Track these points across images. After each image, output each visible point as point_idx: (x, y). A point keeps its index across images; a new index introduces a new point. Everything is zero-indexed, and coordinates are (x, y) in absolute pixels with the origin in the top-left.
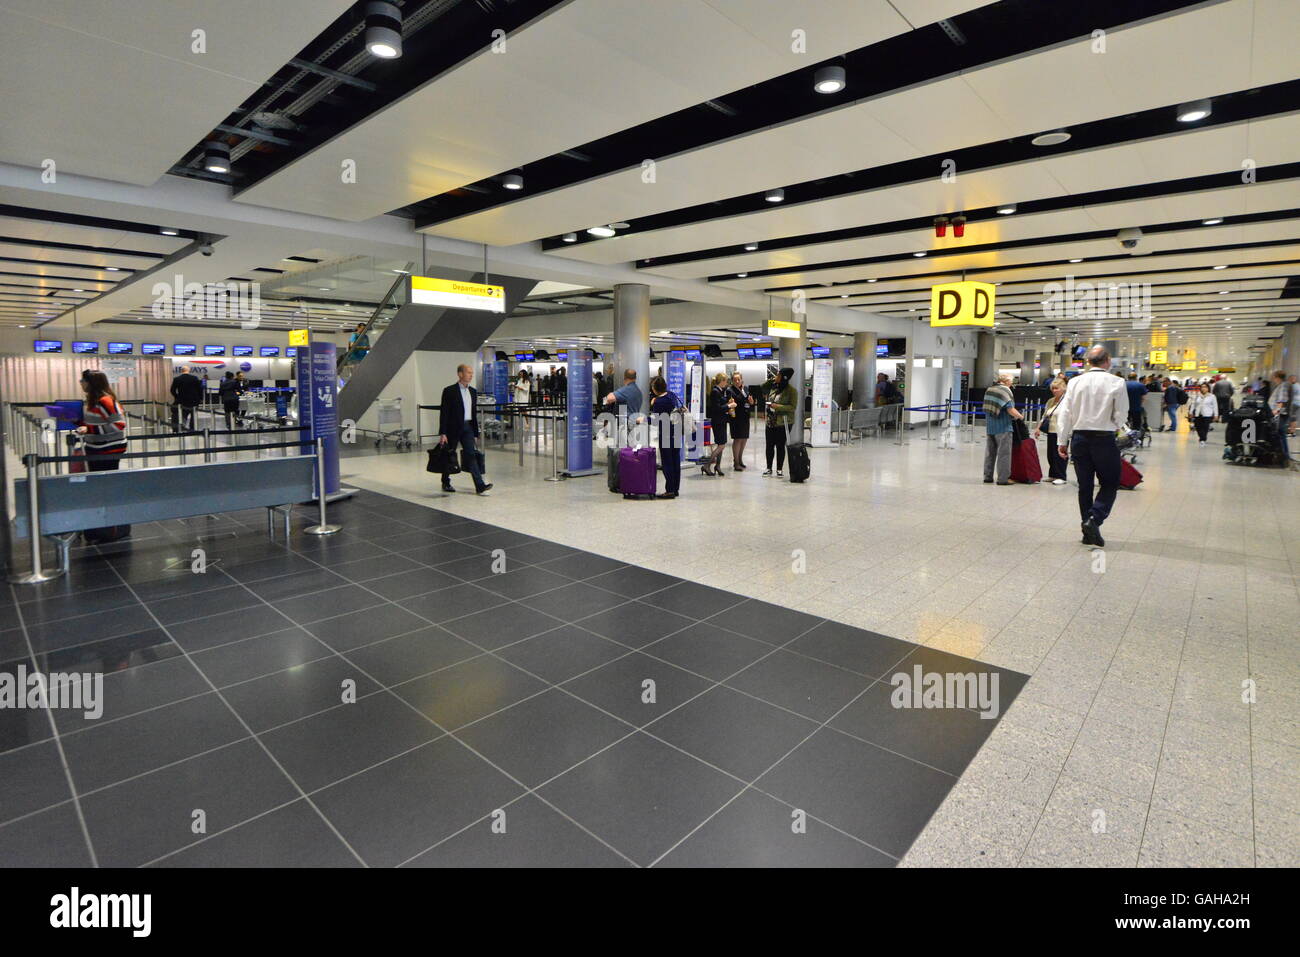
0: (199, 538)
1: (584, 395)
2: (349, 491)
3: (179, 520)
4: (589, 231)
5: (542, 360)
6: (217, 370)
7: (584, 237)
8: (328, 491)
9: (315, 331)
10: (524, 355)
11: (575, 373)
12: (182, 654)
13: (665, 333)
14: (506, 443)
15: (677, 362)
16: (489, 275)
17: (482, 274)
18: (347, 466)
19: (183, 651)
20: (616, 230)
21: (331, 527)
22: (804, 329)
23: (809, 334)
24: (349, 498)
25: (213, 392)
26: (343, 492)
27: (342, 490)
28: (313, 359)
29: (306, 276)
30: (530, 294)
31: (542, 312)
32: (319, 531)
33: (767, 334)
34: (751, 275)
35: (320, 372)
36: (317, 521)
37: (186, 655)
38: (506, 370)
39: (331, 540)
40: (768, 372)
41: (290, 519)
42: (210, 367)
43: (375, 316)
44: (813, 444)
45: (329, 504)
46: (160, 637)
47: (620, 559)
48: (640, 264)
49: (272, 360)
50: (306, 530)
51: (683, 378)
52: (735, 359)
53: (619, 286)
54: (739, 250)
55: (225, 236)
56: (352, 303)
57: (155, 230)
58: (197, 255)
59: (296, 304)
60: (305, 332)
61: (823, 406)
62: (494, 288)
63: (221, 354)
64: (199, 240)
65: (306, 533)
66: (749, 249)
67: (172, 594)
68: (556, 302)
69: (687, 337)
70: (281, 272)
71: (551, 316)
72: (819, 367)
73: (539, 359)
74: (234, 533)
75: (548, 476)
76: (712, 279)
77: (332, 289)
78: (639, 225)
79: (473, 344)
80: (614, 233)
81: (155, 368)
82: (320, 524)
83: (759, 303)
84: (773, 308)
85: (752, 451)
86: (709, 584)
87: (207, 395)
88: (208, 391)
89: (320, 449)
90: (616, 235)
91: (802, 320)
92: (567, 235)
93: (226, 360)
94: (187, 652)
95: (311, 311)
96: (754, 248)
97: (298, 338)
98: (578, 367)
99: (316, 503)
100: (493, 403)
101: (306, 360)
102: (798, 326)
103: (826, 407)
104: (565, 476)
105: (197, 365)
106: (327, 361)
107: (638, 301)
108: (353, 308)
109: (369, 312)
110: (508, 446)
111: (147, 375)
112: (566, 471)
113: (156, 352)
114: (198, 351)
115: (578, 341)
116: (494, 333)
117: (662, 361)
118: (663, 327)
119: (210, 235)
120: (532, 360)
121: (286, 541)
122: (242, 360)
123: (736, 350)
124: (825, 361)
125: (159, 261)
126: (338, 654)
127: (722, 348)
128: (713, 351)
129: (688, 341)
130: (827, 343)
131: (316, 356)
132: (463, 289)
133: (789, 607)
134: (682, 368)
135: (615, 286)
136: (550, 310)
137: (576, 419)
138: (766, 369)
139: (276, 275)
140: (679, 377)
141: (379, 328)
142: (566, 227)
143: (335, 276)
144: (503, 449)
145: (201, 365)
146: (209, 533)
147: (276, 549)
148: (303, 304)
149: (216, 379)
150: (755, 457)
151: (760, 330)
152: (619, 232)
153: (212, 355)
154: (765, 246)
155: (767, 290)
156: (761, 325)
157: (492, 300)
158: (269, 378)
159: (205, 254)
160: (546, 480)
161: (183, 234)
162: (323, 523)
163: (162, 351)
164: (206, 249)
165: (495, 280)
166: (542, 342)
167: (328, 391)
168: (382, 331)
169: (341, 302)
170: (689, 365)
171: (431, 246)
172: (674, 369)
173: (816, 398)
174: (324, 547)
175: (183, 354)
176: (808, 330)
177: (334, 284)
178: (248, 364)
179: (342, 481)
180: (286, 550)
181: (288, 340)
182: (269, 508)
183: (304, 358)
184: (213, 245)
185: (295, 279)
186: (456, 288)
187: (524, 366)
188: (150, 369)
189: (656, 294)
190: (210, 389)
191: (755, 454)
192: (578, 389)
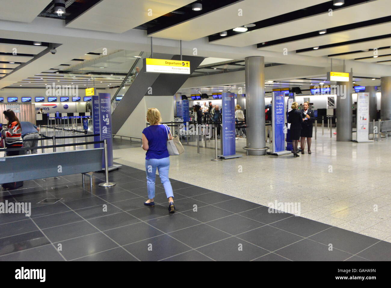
0: (52, 188)
1: (231, 116)
2: (117, 166)
3: (42, 179)
4: (234, 30)
5: (205, 99)
6: (53, 109)
7: (231, 33)
8: (109, 166)
9: (97, 89)
10: (195, 97)
11: (226, 105)
12: (50, 243)
13: (271, 82)
14: (189, 141)
15: (281, 97)
16: (182, 56)
17: (179, 56)
18: (116, 154)
19: (50, 242)
20: (248, 28)
21: (110, 183)
22: (351, 76)
23: (354, 79)
24: (117, 169)
25: (52, 119)
26: (115, 166)
27: (114, 165)
28: (100, 101)
29: (95, 62)
30: (200, 65)
31: (206, 74)
32: (105, 185)
33: (329, 80)
34: (321, 47)
35: (103, 108)
36: (104, 181)
37: (52, 244)
38: (188, 105)
39: (111, 189)
40: (328, 102)
41: (92, 179)
42: (50, 107)
43: (125, 80)
44: (358, 140)
45: (109, 172)
46: (39, 234)
47: (256, 202)
48: (260, 46)
49: (77, 103)
50: (99, 185)
51: (283, 105)
52: (309, 95)
53: (247, 58)
54: (316, 34)
55: (61, 44)
56: (114, 74)
57: (31, 43)
58: (49, 54)
59: (89, 75)
60: (93, 89)
61: (363, 119)
62: (185, 62)
63: (55, 101)
64: (50, 46)
65: (100, 186)
66: (321, 33)
67: (43, 214)
68: (213, 68)
69: (282, 83)
70: (83, 60)
71: (211, 75)
72: (361, 97)
73: (203, 98)
74: (67, 186)
75: (213, 158)
76: (298, 51)
77: (105, 68)
78: (260, 25)
79: (172, 92)
80: (247, 29)
81: (28, 108)
82: (106, 182)
83: (325, 63)
84: (333, 65)
85: (321, 145)
86: (308, 218)
87: (50, 121)
88: (50, 119)
89: (106, 145)
90: (248, 31)
91: (350, 71)
92: (222, 33)
93: (57, 104)
94: (53, 242)
95: (95, 79)
96: (324, 33)
97: (90, 92)
98: (227, 101)
99: (104, 172)
100: (182, 121)
101: (96, 102)
102: (348, 74)
103: (366, 119)
104: (222, 158)
105: (45, 107)
106: (106, 102)
107: (258, 66)
108: (115, 76)
109: (122, 78)
110: (191, 143)
111: (25, 112)
112: (222, 156)
113: (28, 101)
114: (46, 100)
115: (222, 88)
116: (183, 86)
117: (272, 97)
118: (270, 78)
119: (55, 44)
120: (200, 99)
121: (91, 190)
122: (64, 104)
123: (310, 90)
124: (363, 93)
125: (32, 58)
126: (121, 246)
127: (301, 89)
128: (297, 90)
129: (283, 85)
130: (364, 84)
131: (102, 100)
132: (170, 63)
133: (357, 232)
134: (283, 100)
135: (246, 58)
136: (209, 73)
137: (227, 128)
138: (327, 100)
139: (81, 62)
140: (281, 105)
141: (126, 86)
142: (222, 29)
143: (108, 61)
144: (188, 145)
145: (47, 107)
146: (55, 186)
147: (86, 194)
148: (92, 76)
149: (53, 113)
150: (323, 148)
151: (326, 78)
152: (250, 29)
153: (52, 101)
154: (330, 31)
155: (329, 56)
156: (326, 75)
157: (183, 68)
158: (76, 112)
159: (53, 53)
160: (212, 160)
161: (43, 44)
162: (107, 181)
163: (30, 100)
164: (53, 51)
165: (185, 58)
166: (205, 89)
167: (107, 117)
168: (128, 87)
169: (109, 74)
170: (286, 98)
171: (155, 43)
172: (278, 101)
173: (359, 115)
174: (108, 193)
175: (39, 102)
176: (354, 77)
177: (106, 65)
178: (67, 106)
179: (114, 161)
180: (90, 194)
181: (85, 93)
182: (83, 173)
183: (95, 101)
184: (56, 49)
185: (90, 63)
186: (167, 63)
187: (195, 103)
188: (26, 109)
189: (267, 61)
190: (51, 118)
191: (323, 146)
192: (227, 113)
